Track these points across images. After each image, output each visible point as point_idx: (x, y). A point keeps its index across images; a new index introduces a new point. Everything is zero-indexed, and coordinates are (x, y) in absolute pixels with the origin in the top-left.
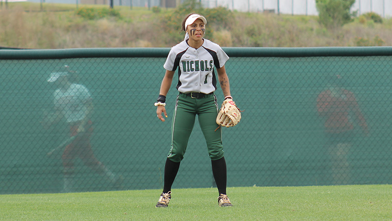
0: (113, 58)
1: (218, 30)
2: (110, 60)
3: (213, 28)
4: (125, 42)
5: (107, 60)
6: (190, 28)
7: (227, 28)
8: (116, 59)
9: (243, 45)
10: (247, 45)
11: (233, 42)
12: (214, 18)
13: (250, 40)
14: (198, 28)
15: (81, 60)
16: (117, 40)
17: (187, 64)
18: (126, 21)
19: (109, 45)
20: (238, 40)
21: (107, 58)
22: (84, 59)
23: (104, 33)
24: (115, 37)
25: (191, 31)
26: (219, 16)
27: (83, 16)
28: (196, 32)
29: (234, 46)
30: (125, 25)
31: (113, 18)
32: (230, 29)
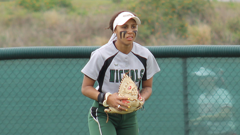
0: (64, 59)
1: (193, 23)
2: (60, 61)
3: (187, 22)
4: (78, 40)
5: (56, 61)
6: (120, 30)
7: (205, 21)
8: (67, 61)
9: (224, 43)
10: (229, 43)
11: (213, 39)
12: (188, 9)
13: (233, 36)
14: (130, 30)
15: (24, 62)
16: (69, 37)
17: (115, 73)
18: (79, 14)
19: (58, 43)
20: (218, 36)
21: (56, 60)
22: (27, 60)
23: (52, 28)
24: (66, 32)
25: (121, 33)
26: (194, 6)
27: (26, 7)
28: (127, 35)
29: (213, 43)
30: (79, 18)
31: (63, 9)
32: (209, 22)
